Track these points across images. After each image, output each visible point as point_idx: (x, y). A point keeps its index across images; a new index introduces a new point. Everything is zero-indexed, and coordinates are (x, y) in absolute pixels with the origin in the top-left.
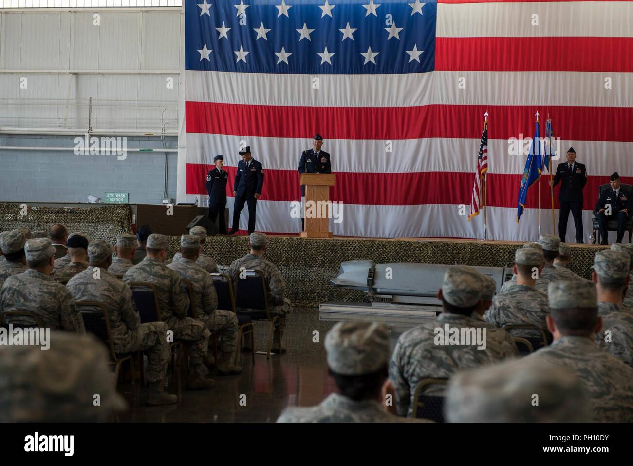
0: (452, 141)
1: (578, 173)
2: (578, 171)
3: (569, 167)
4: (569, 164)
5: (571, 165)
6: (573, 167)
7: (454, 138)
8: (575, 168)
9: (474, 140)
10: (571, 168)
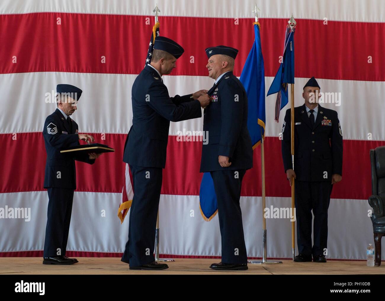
0: (79, 77)
1: (327, 126)
2: (326, 122)
3: (309, 114)
4: (308, 110)
5: (312, 111)
6: (315, 114)
7: (83, 72)
8: (320, 117)
9: (119, 75)
10: (312, 115)
